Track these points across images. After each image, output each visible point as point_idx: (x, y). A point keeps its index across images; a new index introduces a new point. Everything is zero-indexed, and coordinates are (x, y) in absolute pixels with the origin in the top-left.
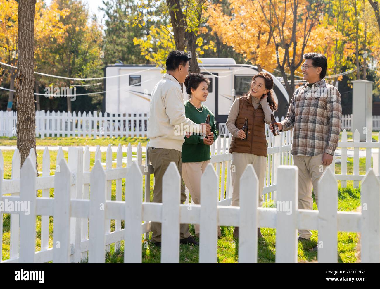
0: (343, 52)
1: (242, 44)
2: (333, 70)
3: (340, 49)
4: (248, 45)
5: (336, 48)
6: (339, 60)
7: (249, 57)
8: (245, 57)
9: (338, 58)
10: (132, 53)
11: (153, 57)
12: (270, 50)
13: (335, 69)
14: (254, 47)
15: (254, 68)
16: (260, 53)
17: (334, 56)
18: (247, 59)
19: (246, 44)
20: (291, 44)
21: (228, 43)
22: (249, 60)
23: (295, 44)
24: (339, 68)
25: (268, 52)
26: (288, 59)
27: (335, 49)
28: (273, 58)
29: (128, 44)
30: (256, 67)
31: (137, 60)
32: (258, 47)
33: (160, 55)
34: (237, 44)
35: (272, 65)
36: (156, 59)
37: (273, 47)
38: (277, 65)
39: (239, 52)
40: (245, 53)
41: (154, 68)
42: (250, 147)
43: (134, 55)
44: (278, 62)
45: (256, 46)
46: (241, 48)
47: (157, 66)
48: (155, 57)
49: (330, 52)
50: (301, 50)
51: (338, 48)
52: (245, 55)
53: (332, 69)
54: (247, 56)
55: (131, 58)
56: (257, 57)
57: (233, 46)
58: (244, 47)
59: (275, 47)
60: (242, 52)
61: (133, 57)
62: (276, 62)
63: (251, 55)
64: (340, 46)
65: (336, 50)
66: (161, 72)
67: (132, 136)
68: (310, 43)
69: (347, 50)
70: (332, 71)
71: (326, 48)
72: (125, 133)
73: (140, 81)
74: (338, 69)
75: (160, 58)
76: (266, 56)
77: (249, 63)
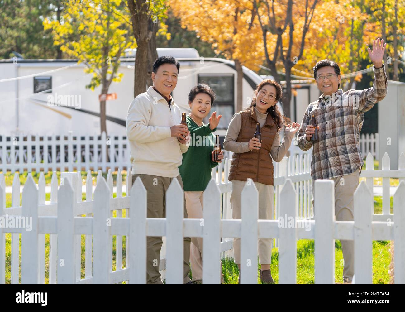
0: (363, 37)
1: (211, 28)
2: (348, 64)
3: (358, 33)
4: (220, 30)
5: (352, 31)
6: (358, 50)
7: (222, 47)
8: (216, 48)
9: (355, 47)
10: (35, 41)
11: (72, 48)
12: (252, 36)
13: (351, 63)
14: (229, 32)
15: (229, 65)
16: (238, 42)
17: (349, 44)
18: (219, 50)
19: (217, 28)
20: (285, 28)
21: (188, 26)
22: (222, 52)
23: (292, 29)
24: (357, 61)
25: (251, 39)
26: (282, 51)
27: (350, 33)
28: (257, 49)
29: (28, 26)
30: (232, 63)
31: (42, 52)
32: (235, 32)
33: (83, 45)
34: (203, 28)
35: (256, 59)
36: (77, 50)
37: (258, 31)
38: (264, 59)
39: (206, 40)
40: (215, 41)
41: (75, 65)
42: (255, 173)
43: (37, 44)
44: (267, 55)
45: (232, 30)
46: (209, 34)
47: (79, 62)
48: (76, 48)
49: (343, 36)
50: (301, 36)
51: (355, 32)
52: (215, 45)
53: (346, 63)
54: (218, 46)
55: (32, 49)
56: (234, 48)
57: (197, 31)
58: (214, 32)
59: (262, 32)
60: (211, 40)
61: (36, 48)
62: (264, 55)
63: (225, 44)
64: (357, 28)
65: (352, 35)
66: (85, 71)
67: (46, 170)
68: (313, 26)
69: (368, 33)
70: (345, 67)
71: (337, 30)
72: (34, 165)
73: (50, 86)
74: (355, 64)
75: (83, 49)
76: (248, 45)
77: (221, 56)
